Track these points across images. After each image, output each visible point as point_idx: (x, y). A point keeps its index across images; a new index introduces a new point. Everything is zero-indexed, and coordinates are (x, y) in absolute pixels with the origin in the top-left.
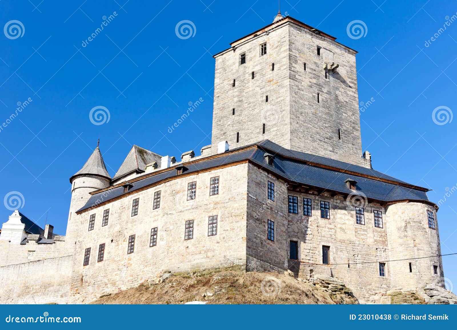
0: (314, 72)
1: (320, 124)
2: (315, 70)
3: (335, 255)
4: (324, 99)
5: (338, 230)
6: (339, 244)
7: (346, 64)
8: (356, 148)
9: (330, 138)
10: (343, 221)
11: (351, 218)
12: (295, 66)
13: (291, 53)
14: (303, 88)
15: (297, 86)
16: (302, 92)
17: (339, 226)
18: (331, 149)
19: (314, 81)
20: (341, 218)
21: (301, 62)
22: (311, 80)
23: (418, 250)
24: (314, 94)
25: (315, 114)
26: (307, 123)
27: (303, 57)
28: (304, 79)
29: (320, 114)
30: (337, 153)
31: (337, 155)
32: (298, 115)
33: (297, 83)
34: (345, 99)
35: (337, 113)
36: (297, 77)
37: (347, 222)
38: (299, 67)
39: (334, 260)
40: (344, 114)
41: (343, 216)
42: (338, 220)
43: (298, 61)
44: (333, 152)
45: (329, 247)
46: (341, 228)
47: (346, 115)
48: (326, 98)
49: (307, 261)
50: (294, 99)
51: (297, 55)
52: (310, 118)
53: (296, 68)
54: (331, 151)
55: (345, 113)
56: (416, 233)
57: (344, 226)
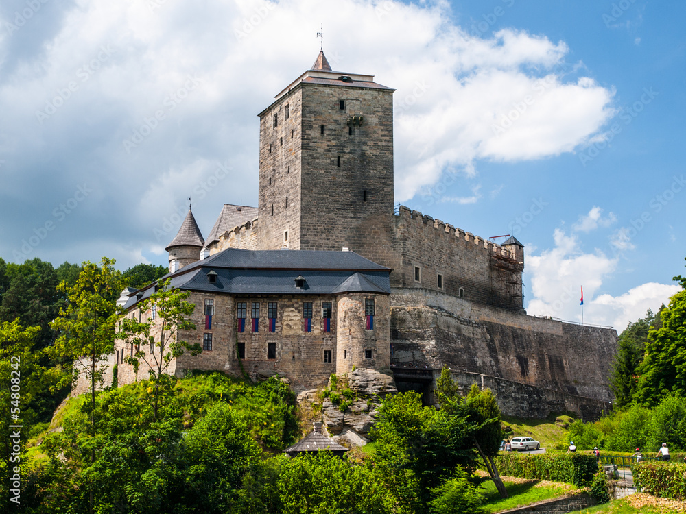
0: (334, 133)
1: (339, 190)
2: (335, 130)
3: (280, 350)
4: (346, 160)
5: (284, 327)
6: (284, 340)
7: (379, 109)
8: (386, 206)
9: (353, 203)
10: (290, 318)
11: (298, 314)
12: (309, 132)
13: (304, 119)
14: (318, 155)
15: (311, 155)
16: (317, 161)
17: (285, 323)
18: (352, 215)
19: (334, 143)
20: (288, 315)
21: (317, 126)
22: (329, 143)
23: (352, 338)
24: (332, 159)
25: (333, 182)
26: (322, 194)
27: (320, 118)
28: (320, 145)
29: (340, 180)
30: (359, 218)
31: (360, 220)
32: (311, 188)
33: (310, 152)
34: (375, 153)
35: (363, 172)
36: (311, 144)
37: (294, 318)
38: (314, 133)
39: (279, 354)
40: (372, 171)
41: (290, 314)
42: (284, 318)
43: (314, 126)
44: (355, 218)
45: (275, 344)
46: (288, 325)
47: (375, 171)
48: (348, 159)
49: (253, 359)
50: (306, 171)
51: (313, 119)
52: (327, 187)
53: (310, 135)
54: (351, 218)
55: (373, 169)
56: (352, 322)
57: (290, 323)
